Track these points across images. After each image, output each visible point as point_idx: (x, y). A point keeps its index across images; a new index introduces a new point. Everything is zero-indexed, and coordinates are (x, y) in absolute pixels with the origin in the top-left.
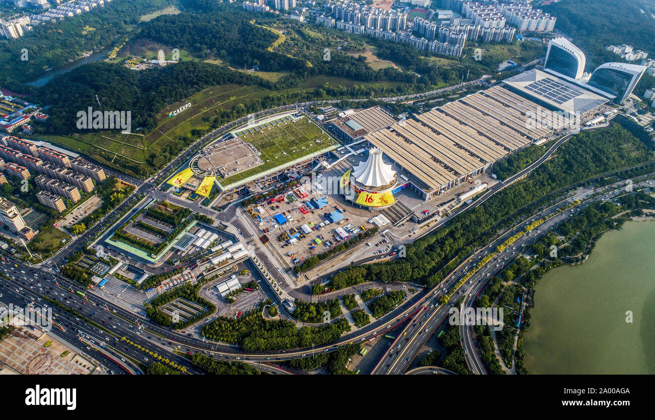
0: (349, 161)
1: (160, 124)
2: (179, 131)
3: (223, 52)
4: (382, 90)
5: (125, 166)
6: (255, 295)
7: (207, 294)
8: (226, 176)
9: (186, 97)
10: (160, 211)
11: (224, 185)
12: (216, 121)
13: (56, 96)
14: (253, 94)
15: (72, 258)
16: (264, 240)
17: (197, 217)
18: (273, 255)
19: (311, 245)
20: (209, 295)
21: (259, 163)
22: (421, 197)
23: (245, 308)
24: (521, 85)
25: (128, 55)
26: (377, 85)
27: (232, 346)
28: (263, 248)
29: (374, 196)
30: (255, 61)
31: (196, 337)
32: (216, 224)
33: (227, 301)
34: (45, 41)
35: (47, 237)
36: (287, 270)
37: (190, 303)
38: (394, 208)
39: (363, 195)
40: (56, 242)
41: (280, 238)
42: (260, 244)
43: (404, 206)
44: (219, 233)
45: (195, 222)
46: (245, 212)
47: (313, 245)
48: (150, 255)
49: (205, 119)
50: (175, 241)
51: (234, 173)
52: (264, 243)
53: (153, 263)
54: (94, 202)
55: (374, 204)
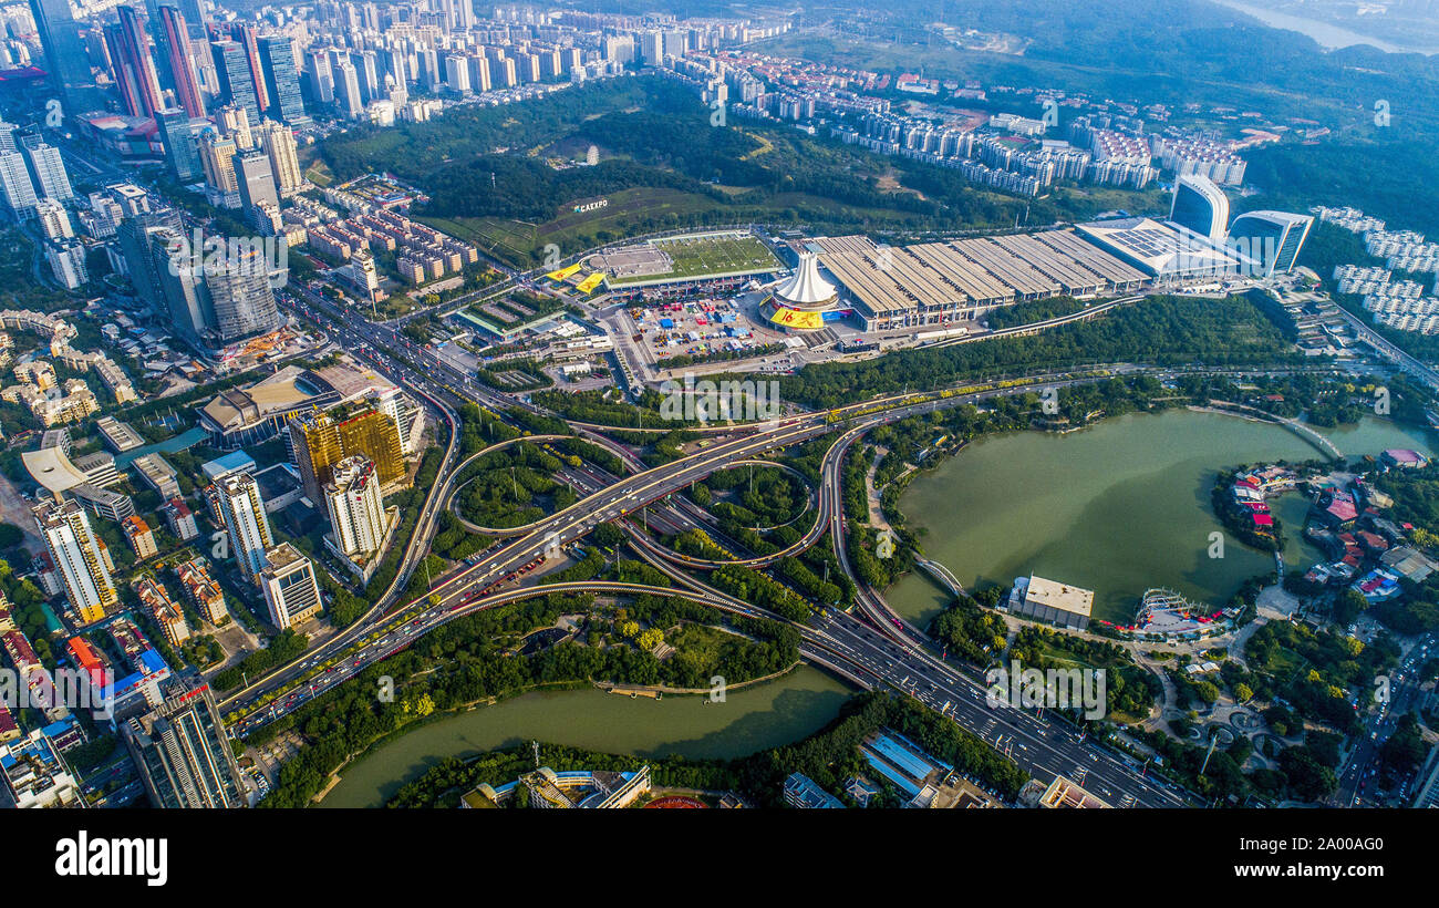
1: (559, 218)
2: (581, 231)
3: (680, 159)
4: (882, 221)
5: (503, 256)
6: (604, 380)
7: (551, 372)
8: (619, 276)
9: (603, 193)
10: (527, 297)
11: (612, 283)
12: (634, 228)
13: (448, 181)
14: (696, 204)
15: (418, 322)
16: (638, 338)
17: (567, 308)
18: (641, 351)
19: (692, 349)
21: (668, 269)
22: (863, 327)
23: (587, 388)
24: (1098, 232)
25: (554, 153)
26: (876, 213)
28: (632, 345)
29: (796, 314)
30: (717, 170)
32: (588, 317)
33: (571, 379)
34: (454, 129)
35: (396, 303)
36: (649, 366)
37: (527, 375)
38: (818, 333)
39: (782, 312)
40: (405, 308)
41: (657, 339)
42: (630, 341)
44: (586, 326)
45: (563, 313)
46: (627, 313)
47: (694, 350)
48: (500, 330)
49: (621, 224)
50: (533, 324)
51: (631, 275)
52: (636, 341)
53: (501, 338)
54: (458, 281)
55: (792, 324)
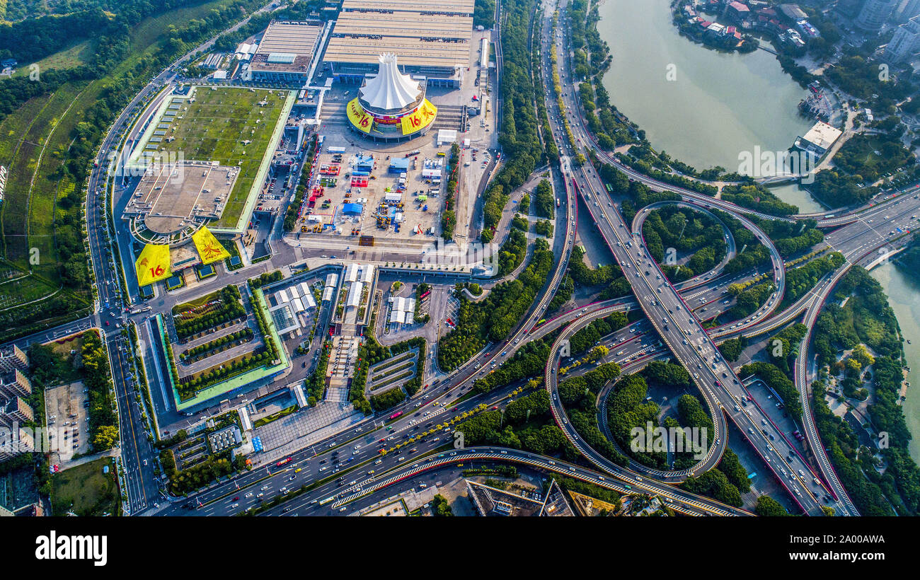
0: (331, 101)
2: (40, 218)
6: (437, 295)
7: (391, 339)
8: (220, 215)
10: (192, 320)
12: (74, 169)
14: (78, 99)
16: (367, 241)
17: (253, 286)
18: (398, 246)
19: (420, 207)
20: (394, 336)
21: (234, 172)
22: (451, 87)
23: (446, 312)
27: (485, 349)
29: (419, 115)
31: (442, 378)
32: (287, 273)
37: (387, 362)
38: (442, 116)
41: (380, 225)
42: (369, 250)
43: (448, 107)
44: (303, 279)
45: (259, 292)
46: (298, 236)
47: (423, 206)
48: (270, 366)
49: (54, 177)
50: (272, 328)
51: (223, 205)
52: (371, 245)
53: (282, 372)
55: (424, 123)
